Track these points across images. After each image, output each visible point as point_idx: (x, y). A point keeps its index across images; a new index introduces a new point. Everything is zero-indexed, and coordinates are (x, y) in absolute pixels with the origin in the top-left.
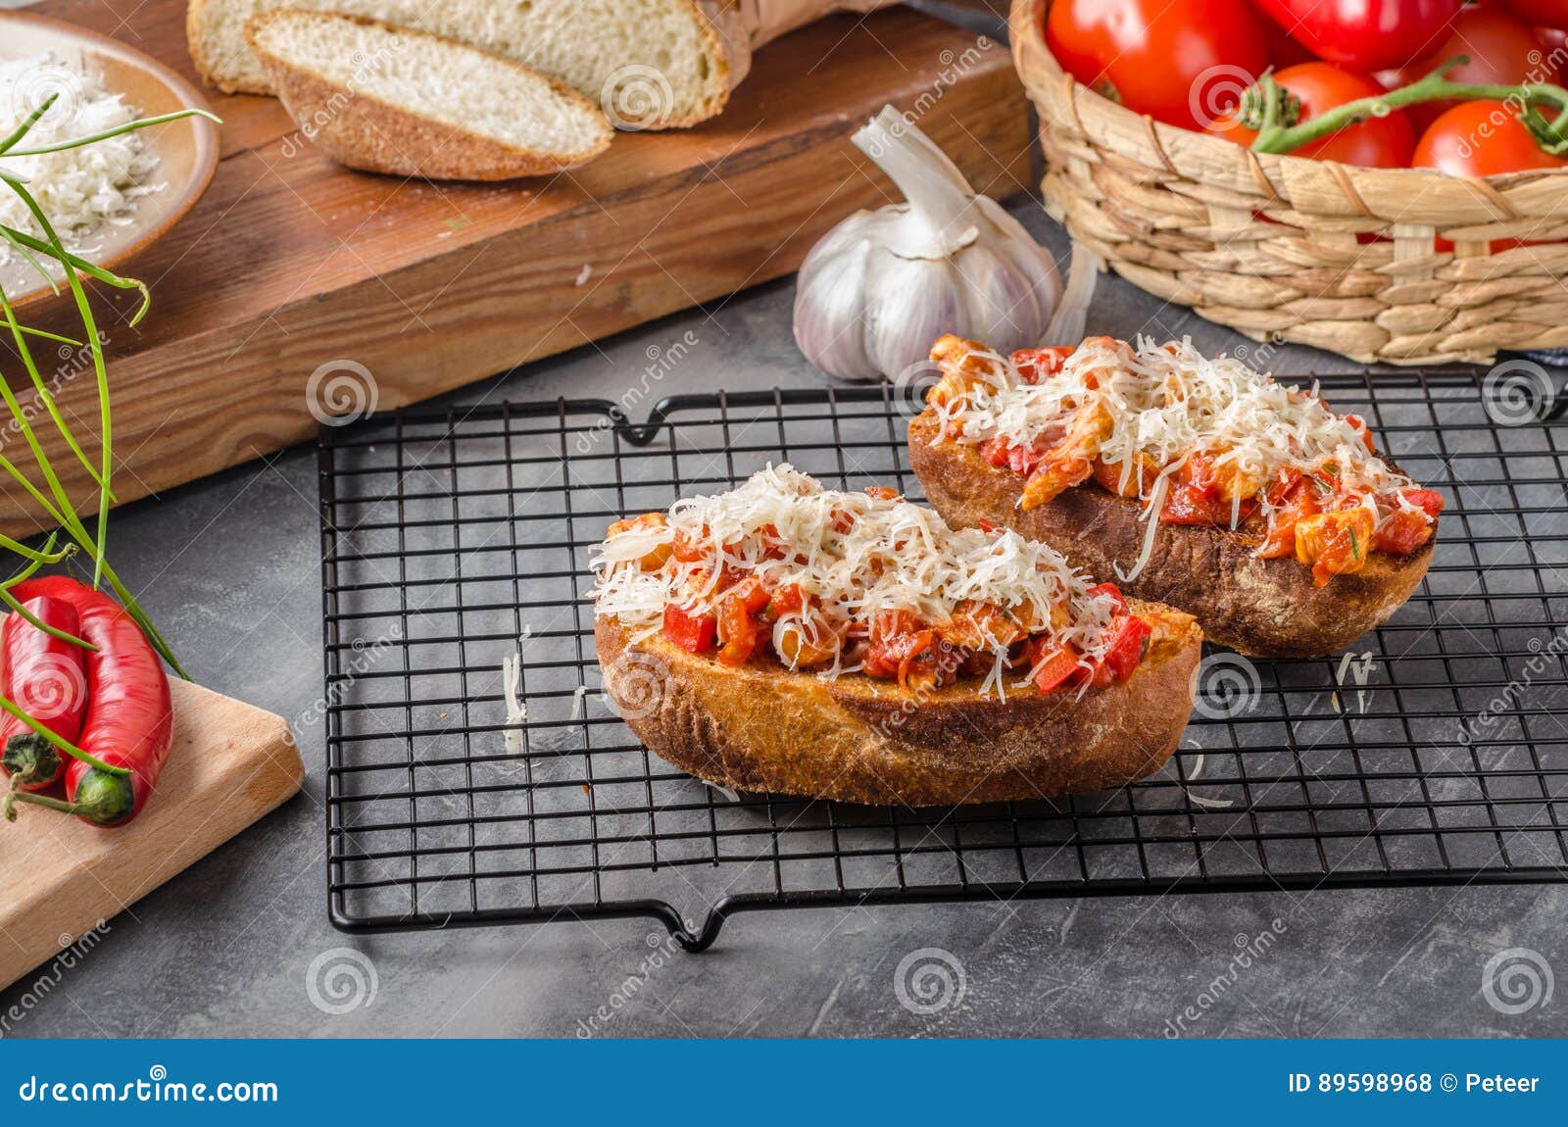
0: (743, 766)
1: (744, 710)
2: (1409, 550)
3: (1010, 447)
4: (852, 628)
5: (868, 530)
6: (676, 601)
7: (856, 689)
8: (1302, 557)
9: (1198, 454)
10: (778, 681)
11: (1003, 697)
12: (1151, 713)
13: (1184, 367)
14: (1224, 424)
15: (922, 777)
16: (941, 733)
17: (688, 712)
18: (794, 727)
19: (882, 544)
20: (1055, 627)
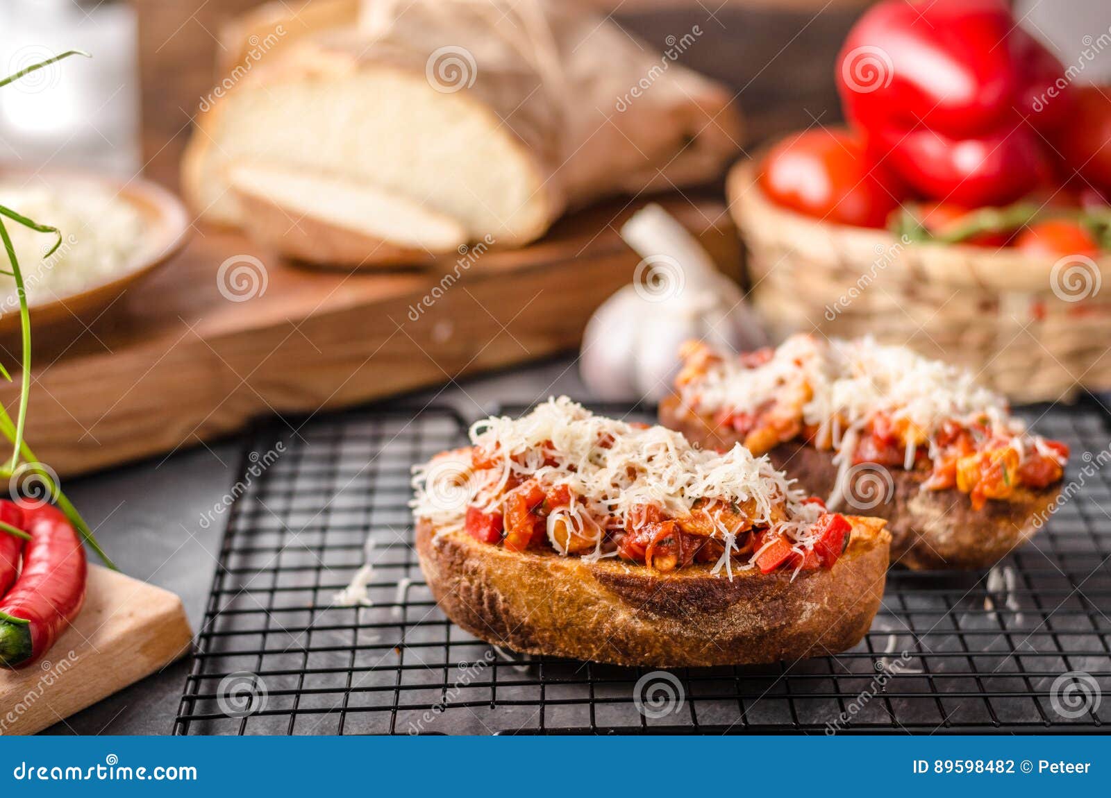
0: (524, 633)
1: (523, 586)
2: (1045, 483)
3: (736, 413)
4: (611, 522)
5: (627, 447)
6: (474, 504)
7: (612, 569)
8: (962, 486)
9: (880, 414)
10: (549, 562)
11: (731, 576)
12: (850, 595)
13: (867, 355)
14: (897, 392)
15: (665, 643)
16: (680, 604)
17: (480, 588)
18: (563, 600)
19: (637, 456)
20: (774, 521)
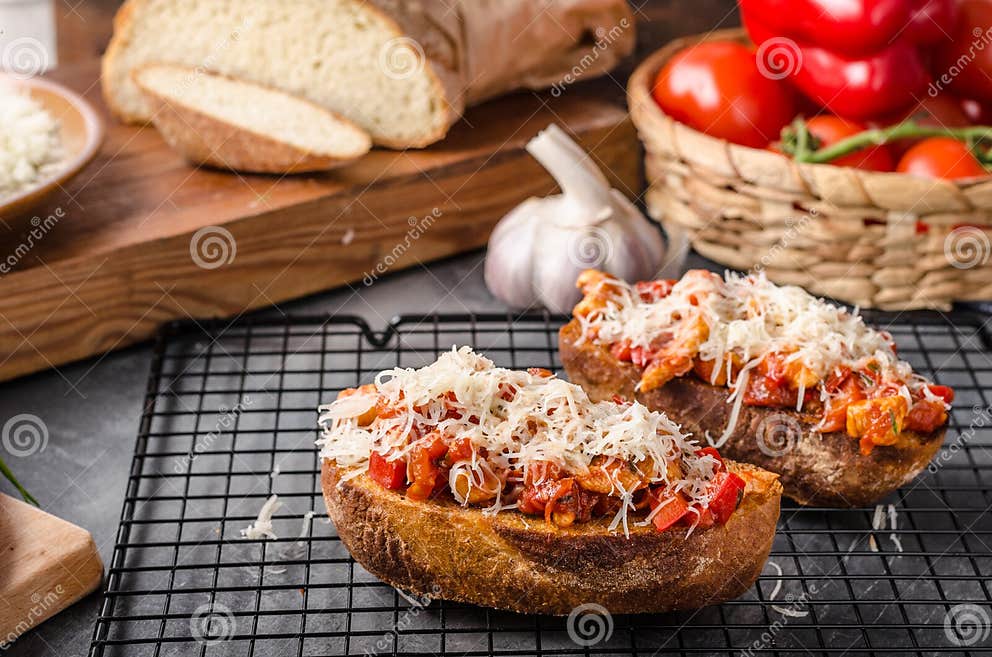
0: (424, 579)
1: (425, 535)
2: (931, 428)
3: (633, 346)
4: (510, 475)
5: (527, 399)
6: (378, 449)
7: (511, 522)
8: (851, 431)
9: (773, 354)
10: (451, 513)
11: (627, 533)
12: (742, 549)
13: (761, 292)
14: (790, 333)
15: (562, 594)
16: (577, 560)
17: (383, 535)
18: (463, 550)
19: (537, 410)
20: (670, 479)
